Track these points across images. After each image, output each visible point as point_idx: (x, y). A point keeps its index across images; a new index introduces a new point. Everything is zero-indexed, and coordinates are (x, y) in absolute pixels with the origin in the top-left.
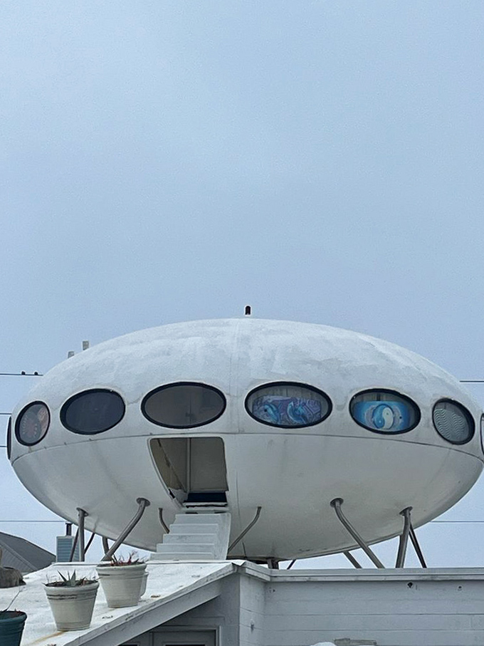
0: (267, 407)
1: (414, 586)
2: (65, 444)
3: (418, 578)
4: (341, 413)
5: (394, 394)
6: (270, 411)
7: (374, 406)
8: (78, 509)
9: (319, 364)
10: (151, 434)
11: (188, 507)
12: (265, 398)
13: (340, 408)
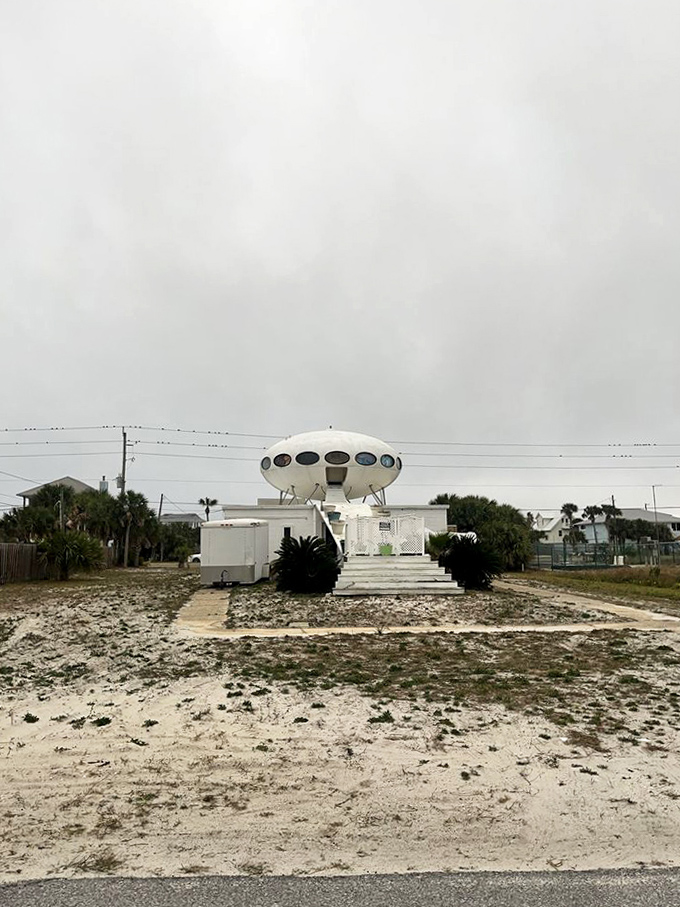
2: (297, 467)
8: (292, 486)
9: (372, 447)
13: (379, 460)
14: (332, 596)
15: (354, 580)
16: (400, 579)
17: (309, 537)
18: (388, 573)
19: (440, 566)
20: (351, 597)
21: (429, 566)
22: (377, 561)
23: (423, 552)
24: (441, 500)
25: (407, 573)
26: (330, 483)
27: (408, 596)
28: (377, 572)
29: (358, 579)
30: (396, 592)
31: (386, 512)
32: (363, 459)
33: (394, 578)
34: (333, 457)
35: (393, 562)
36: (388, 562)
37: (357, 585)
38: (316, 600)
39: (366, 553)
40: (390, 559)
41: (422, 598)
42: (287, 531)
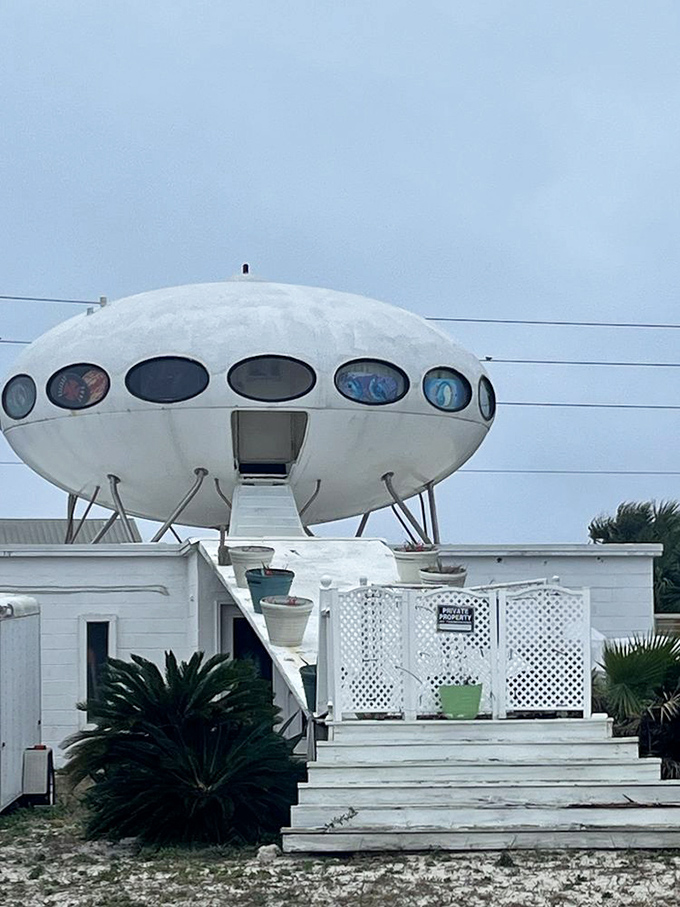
0: (350, 383)
1: (503, 561)
2: (129, 410)
3: (505, 554)
4: (416, 392)
5: (452, 371)
6: (354, 387)
7: (438, 384)
8: (110, 476)
9: (393, 340)
10: (237, 406)
11: (245, 478)
12: (350, 374)
13: (416, 385)
14: (281, 854)
15: (352, 800)
16: (508, 797)
17: (197, 658)
18: (473, 777)
19: (643, 753)
20: (345, 857)
21: (609, 753)
22: (426, 737)
23: (586, 706)
24: (629, 527)
25: (536, 776)
26: (245, 468)
27: (540, 855)
28: (431, 776)
29: (367, 798)
30: (498, 842)
31: (450, 568)
32: (362, 383)
33: (490, 795)
34: (255, 373)
35: (485, 742)
36: (469, 742)
37: (363, 819)
38: (224, 867)
39: (390, 710)
40: (474, 729)
41: (585, 861)
42: (98, 633)
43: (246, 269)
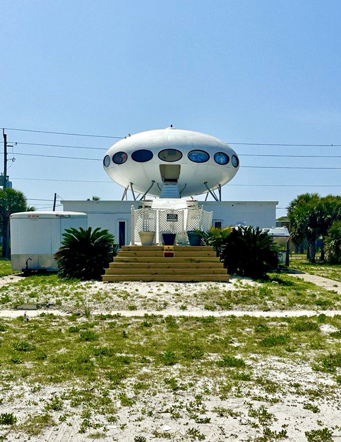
0: (192, 157)
4: (212, 159)
5: (223, 153)
7: (218, 157)
10: (161, 163)
11: (165, 183)
12: (192, 154)
26: (166, 180)
32: (196, 157)
43: (172, 126)
